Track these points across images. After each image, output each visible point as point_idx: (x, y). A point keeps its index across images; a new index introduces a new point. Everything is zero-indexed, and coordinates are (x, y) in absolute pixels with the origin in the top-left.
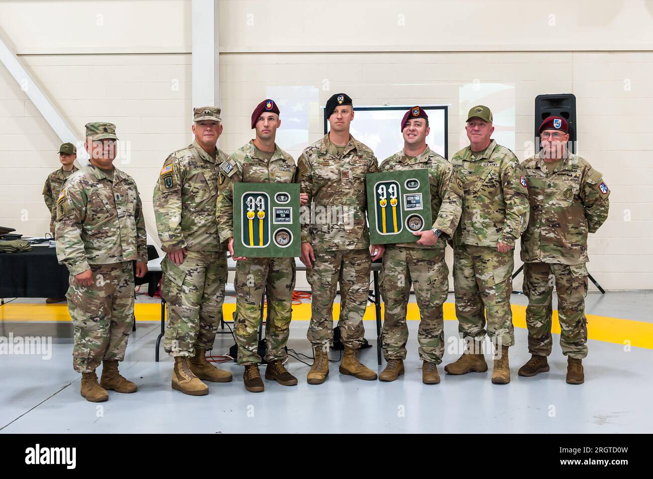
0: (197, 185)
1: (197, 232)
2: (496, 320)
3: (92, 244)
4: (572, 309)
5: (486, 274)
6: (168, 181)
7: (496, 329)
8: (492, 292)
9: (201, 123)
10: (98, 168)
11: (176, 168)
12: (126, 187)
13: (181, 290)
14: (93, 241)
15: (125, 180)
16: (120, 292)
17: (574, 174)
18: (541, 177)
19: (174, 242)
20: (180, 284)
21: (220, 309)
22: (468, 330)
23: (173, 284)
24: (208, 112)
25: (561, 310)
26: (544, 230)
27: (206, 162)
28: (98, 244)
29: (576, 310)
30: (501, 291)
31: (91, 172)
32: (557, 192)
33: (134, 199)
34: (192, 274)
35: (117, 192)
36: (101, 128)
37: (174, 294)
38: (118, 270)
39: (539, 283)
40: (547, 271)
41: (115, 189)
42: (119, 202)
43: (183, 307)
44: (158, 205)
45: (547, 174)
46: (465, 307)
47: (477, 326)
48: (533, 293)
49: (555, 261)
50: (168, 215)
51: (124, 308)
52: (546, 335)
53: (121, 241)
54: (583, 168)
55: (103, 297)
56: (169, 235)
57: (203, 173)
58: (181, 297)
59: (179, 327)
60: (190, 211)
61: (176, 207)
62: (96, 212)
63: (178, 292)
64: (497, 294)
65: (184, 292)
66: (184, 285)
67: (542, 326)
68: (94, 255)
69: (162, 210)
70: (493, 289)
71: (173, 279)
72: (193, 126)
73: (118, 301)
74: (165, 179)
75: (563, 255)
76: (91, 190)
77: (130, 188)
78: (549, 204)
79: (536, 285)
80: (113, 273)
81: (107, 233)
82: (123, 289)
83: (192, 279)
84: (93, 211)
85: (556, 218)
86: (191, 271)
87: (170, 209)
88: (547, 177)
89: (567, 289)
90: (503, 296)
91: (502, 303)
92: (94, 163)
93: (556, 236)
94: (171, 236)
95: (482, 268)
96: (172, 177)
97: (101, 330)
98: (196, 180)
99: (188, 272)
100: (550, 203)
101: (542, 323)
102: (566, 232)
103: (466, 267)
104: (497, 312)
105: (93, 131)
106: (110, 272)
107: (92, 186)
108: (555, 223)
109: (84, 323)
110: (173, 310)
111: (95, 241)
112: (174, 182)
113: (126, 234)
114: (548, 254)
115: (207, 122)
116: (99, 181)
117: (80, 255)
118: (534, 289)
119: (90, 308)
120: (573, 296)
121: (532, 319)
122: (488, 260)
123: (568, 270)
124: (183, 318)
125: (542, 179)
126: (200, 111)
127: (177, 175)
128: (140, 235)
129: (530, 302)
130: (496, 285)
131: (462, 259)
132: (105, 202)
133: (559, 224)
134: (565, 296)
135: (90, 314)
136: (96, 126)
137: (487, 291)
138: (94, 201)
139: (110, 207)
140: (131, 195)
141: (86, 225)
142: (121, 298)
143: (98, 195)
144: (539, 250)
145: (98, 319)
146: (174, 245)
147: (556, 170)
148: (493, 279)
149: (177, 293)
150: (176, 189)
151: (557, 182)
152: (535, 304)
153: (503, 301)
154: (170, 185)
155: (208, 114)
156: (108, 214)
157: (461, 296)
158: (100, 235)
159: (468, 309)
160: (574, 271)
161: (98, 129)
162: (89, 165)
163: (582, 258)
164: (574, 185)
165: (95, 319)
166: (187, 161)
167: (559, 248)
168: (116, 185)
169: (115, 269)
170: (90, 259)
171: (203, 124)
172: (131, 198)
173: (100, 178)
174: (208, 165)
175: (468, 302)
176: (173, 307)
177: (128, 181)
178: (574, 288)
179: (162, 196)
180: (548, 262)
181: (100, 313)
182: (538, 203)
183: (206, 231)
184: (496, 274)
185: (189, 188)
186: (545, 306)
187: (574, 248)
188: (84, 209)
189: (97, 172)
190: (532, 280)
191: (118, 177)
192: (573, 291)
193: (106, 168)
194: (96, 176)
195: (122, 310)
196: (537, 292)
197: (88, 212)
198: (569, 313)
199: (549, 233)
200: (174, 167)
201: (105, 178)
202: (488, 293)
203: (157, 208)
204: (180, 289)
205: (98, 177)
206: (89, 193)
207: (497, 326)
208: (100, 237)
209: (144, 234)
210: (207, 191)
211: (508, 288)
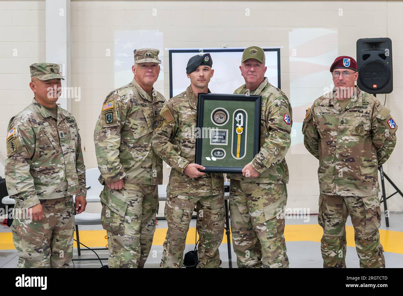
0: (137, 122)
1: (134, 166)
2: (269, 255)
3: (40, 180)
4: (367, 239)
5: (257, 211)
6: (109, 116)
7: (270, 264)
8: (263, 228)
9: (142, 65)
10: (43, 106)
11: (117, 105)
12: (68, 125)
13: (123, 221)
14: (41, 177)
15: (67, 118)
16: (63, 224)
17: (365, 111)
18: (334, 114)
19: (113, 175)
20: (123, 215)
21: (151, 237)
22: (245, 263)
23: (116, 215)
24: (150, 54)
25: (357, 240)
26: (338, 165)
27: (145, 100)
28: (45, 180)
29: (371, 240)
30: (272, 226)
31: (37, 110)
32: (348, 128)
33: (76, 136)
34: (133, 204)
35: (61, 130)
36: (48, 68)
37: (118, 224)
38: (61, 204)
39: (333, 215)
40: (341, 204)
41: (59, 127)
42: (63, 140)
43: (125, 236)
44: (97, 139)
45: (340, 111)
46: (242, 241)
47: (253, 259)
48: (328, 224)
49: (350, 194)
50: (106, 149)
51: (66, 240)
52: (339, 264)
53: (66, 177)
54: (373, 104)
55: (47, 229)
56: (108, 168)
57: (142, 111)
58: (124, 227)
59: (122, 256)
60: (129, 146)
61: (114, 142)
62: (43, 148)
63: (121, 222)
64: (268, 230)
65: (127, 222)
66: (127, 215)
67: (335, 256)
68: (42, 191)
69: (101, 145)
70: (264, 225)
71: (115, 211)
72: (133, 67)
73: (61, 232)
74: (106, 114)
75: (357, 187)
76: (39, 128)
77: (71, 126)
78: (342, 140)
79: (330, 217)
80: (57, 207)
81: (54, 169)
82: (66, 220)
83: (134, 209)
84: (41, 148)
85: (349, 153)
86: (133, 202)
87: (108, 143)
88: (340, 114)
89: (362, 221)
90: (274, 232)
91: (274, 239)
92: (40, 102)
93: (350, 170)
94: (110, 169)
95: (253, 205)
96: (112, 113)
97: (45, 260)
98: (136, 116)
99: (129, 203)
100: (344, 138)
101: (335, 253)
102: (361, 165)
103: (240, 203)
104: (269, 247)
105: (40, 71)
106: (54, 205)
107: (39, 124)
108: (349, 157)
109: (29, 254)
110: (115, 240)
111: (43, 177)
112: (114, 118)
113: (71, 170)
114: (343, 187)
115: (148, 64)
116: (46, 119)
117: (31, 190)
118: (328, 220)
119: (34, 240)
120: (367, 228)
121: (326, 248)
122: (259, 198)
123: (361, 202)
124: (125, 247)
125: (335, 116)
126: (141, 53)
127: (117, 112)
128: (78, 170)
129: (325, 233)
130: (267, 222)
131: (237, 196)
132: (51, 139)
133: (353, 159)
134: (360, 228)
135: (34, 246)
136: (43, 66)
137: (258, 227)
138: (42, 139)
139: (55, 144)
140: (73, 133)
141: (34, 162)
142: (64, 229)
143: (45, 133)
144: (334, 183)
145: (42, 250)
146: (112, 178)
147: (348, 107)
148: (264, 216)
149: (120, 224)
150: (116, 125)
151: (349, 118)
152: (329, 235)
153: (275, 236)
154: (110, 121)
155: (150, 56)
156: (55, 151)
157: (237, 230)
158: (48, 171)
159: (244, 244)
160: (366, 203)
161: (45, 70)
162: (35, 104)
163: (375, 189)
164: (365, 121)
165: (40, 250)
166: (129, 99)
167: (353, 181)
168: (60, 123)
169: (59, 202)
170: (39, 194)
171: (144, 66)
172: (73, 136)
173: (46, 116)
174: (147, 103)
175: (244, 237)
176: (115, 237)
177: (69, 118)
178: (368, 219)
179: (101, 130)
180: (343, 195)
181: (43, 244)
182: (331, 139)
183: (141, 165)
184: (266, 212)
185: (129, 124)
186: (339, 237)
187: (368, 180)
188: (33, 146)
189: (43, 110)
190: (326, 212)
191: (61, 115)
192: (367, 222)
193: (51, 106)
194: (43, 115)
195: (64, 241)
196: (331, 223)
197: (37, 149)
198: (365, 244)
199: (343, 167)
200: (115, 104)
201: (51, 117)
202: (259, 230)
203: (97, 142)
204: (123, 219)
205: (44, 115)
206: (38, 131)
207: (270, 261)
208: (47, 173)
209: (83, 169)
210: (146, 128)
211: (279, 224)
